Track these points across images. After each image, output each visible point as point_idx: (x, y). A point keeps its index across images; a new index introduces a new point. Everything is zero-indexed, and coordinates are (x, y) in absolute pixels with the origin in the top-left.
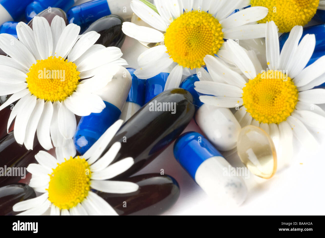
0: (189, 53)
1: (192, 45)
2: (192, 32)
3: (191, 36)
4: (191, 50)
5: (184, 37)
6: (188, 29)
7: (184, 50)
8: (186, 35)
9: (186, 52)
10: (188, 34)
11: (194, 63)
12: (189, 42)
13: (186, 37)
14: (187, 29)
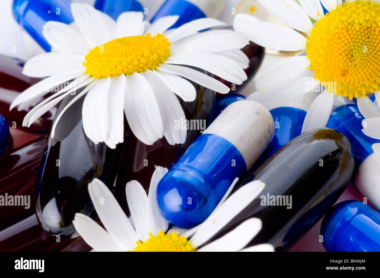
0: (350, 72)
1: (355, 58)
2: (356, 36)
3: (355, 44)
4: (353, 67)
5: (343, 44)
6: (350, 32)
7: (341, 65)
8: (346, 42)
9: (343, 69)
10: (350, 40)
11: (355, 89)
12: (351, 53)
13: (346, 44)
14: (348, 31)
